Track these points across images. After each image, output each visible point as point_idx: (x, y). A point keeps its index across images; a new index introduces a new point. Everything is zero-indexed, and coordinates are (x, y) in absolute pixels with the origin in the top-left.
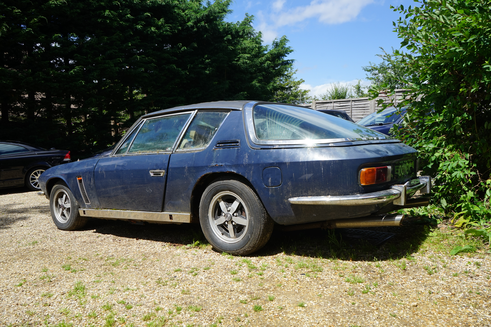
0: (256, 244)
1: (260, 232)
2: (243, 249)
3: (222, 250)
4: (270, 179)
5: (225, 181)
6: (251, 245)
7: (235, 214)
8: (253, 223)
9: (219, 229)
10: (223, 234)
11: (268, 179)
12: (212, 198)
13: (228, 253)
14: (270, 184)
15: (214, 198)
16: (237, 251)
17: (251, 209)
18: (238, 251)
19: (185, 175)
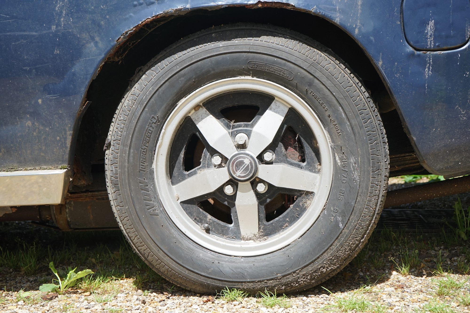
0: (357, 245)
1: (376, 206)
2: (310, 268)
3: (220, 284)
4: (432, 23)
5: (236, 41)
6: (340, 253)
7: (268, 156)
8: (356, 175)
9: (190, 214)
10: (208, 231)
11: (425, 23)
12: (173, 105)
13: (244, 290)
14: (430, 43)
15: (180, 103)
16: (284, 281)
17: (349, 129)
18: (290, 278)
19: (58, 25)
